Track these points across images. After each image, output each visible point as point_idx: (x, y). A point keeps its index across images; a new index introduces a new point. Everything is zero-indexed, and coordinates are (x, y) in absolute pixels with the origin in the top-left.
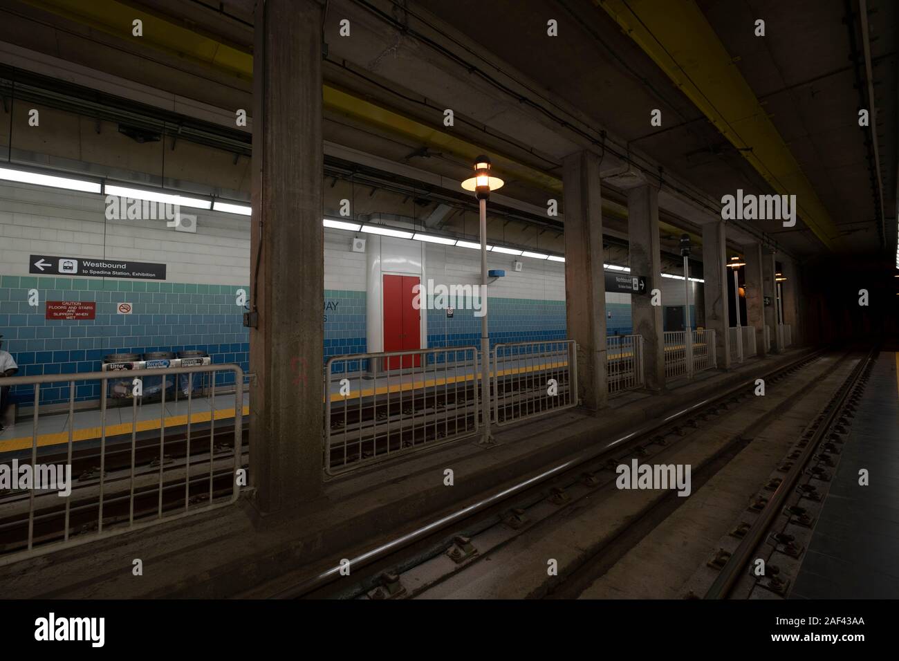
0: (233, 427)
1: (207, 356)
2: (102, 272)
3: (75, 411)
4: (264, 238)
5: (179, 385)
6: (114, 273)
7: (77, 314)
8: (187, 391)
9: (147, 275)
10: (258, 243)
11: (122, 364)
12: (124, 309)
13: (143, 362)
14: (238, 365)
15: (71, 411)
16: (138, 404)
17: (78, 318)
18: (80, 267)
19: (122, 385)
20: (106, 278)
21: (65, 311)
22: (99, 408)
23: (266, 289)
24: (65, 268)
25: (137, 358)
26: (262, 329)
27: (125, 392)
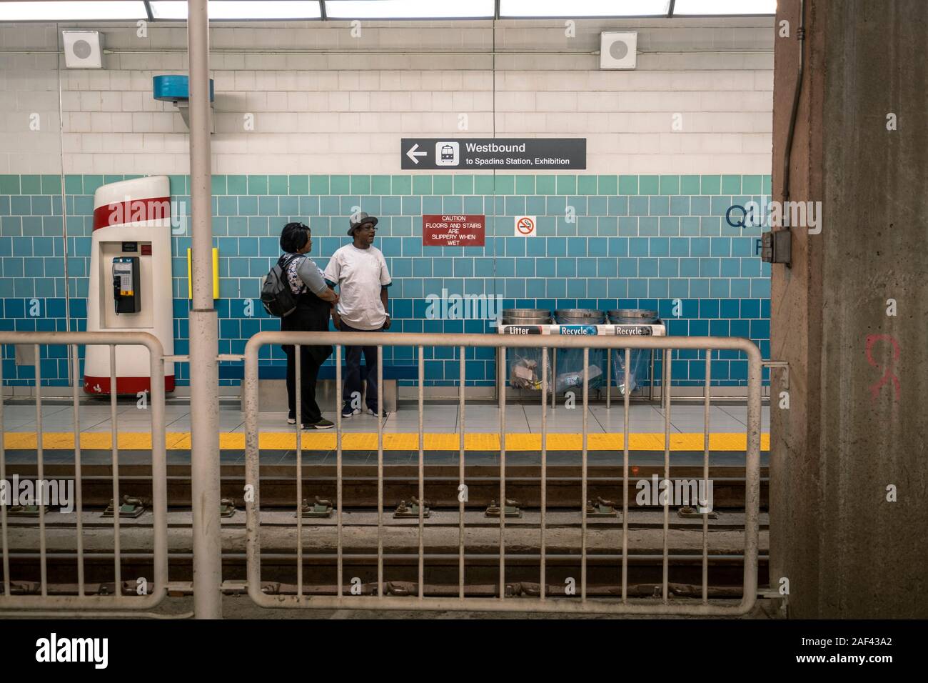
0: (743, 471)
1: (658, 322)
2: (493, 161)
3: (467, 402)
4: (807, 66)
5: (613, 377)
6: (509, 161)
7: (462, 237)
8: (625, 388)
9: (557, 161)
10: (794, 78)
11: (525, 328)
12: (524, 227)
13: (555, 327)
14: (756, 343)
15: (462, 401)
16: (549, 402)
17: (463, 243)
18: (464, 154)
19: (525, 365)
20: (499, 172)
21: (445, 231)
22: (496, 402)
23: (811, 179)
24: (444, 157)
25: (547, 318)
26: (801, 264)
27: (530, 379)
